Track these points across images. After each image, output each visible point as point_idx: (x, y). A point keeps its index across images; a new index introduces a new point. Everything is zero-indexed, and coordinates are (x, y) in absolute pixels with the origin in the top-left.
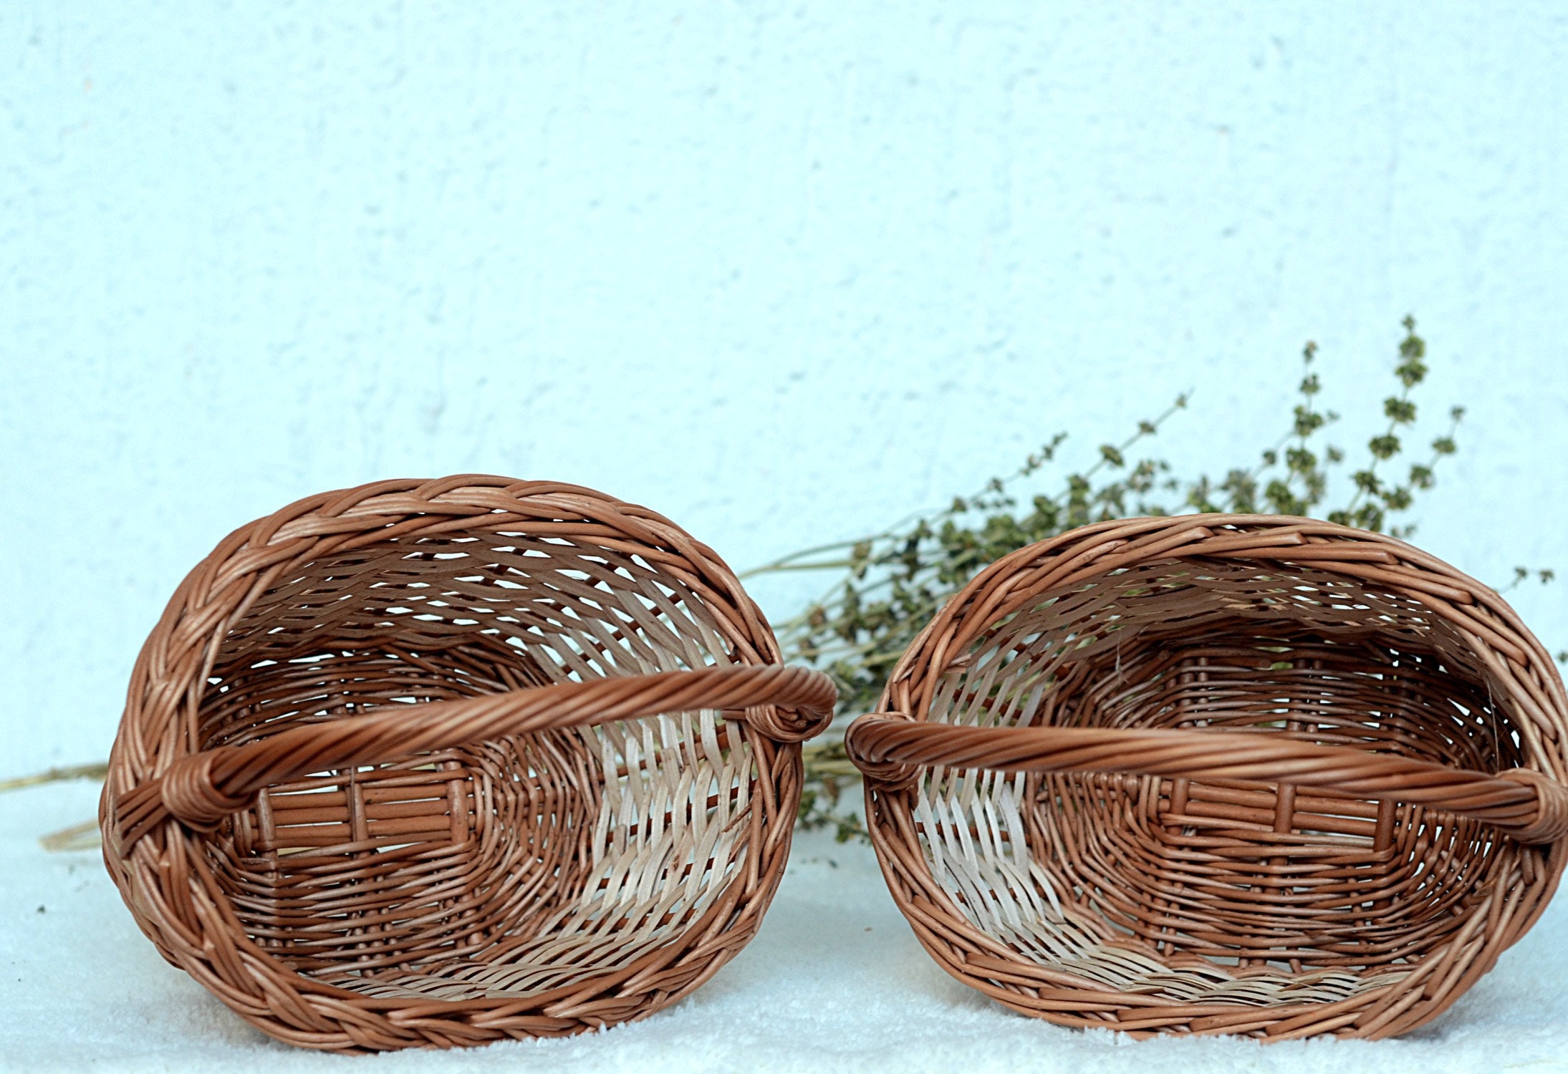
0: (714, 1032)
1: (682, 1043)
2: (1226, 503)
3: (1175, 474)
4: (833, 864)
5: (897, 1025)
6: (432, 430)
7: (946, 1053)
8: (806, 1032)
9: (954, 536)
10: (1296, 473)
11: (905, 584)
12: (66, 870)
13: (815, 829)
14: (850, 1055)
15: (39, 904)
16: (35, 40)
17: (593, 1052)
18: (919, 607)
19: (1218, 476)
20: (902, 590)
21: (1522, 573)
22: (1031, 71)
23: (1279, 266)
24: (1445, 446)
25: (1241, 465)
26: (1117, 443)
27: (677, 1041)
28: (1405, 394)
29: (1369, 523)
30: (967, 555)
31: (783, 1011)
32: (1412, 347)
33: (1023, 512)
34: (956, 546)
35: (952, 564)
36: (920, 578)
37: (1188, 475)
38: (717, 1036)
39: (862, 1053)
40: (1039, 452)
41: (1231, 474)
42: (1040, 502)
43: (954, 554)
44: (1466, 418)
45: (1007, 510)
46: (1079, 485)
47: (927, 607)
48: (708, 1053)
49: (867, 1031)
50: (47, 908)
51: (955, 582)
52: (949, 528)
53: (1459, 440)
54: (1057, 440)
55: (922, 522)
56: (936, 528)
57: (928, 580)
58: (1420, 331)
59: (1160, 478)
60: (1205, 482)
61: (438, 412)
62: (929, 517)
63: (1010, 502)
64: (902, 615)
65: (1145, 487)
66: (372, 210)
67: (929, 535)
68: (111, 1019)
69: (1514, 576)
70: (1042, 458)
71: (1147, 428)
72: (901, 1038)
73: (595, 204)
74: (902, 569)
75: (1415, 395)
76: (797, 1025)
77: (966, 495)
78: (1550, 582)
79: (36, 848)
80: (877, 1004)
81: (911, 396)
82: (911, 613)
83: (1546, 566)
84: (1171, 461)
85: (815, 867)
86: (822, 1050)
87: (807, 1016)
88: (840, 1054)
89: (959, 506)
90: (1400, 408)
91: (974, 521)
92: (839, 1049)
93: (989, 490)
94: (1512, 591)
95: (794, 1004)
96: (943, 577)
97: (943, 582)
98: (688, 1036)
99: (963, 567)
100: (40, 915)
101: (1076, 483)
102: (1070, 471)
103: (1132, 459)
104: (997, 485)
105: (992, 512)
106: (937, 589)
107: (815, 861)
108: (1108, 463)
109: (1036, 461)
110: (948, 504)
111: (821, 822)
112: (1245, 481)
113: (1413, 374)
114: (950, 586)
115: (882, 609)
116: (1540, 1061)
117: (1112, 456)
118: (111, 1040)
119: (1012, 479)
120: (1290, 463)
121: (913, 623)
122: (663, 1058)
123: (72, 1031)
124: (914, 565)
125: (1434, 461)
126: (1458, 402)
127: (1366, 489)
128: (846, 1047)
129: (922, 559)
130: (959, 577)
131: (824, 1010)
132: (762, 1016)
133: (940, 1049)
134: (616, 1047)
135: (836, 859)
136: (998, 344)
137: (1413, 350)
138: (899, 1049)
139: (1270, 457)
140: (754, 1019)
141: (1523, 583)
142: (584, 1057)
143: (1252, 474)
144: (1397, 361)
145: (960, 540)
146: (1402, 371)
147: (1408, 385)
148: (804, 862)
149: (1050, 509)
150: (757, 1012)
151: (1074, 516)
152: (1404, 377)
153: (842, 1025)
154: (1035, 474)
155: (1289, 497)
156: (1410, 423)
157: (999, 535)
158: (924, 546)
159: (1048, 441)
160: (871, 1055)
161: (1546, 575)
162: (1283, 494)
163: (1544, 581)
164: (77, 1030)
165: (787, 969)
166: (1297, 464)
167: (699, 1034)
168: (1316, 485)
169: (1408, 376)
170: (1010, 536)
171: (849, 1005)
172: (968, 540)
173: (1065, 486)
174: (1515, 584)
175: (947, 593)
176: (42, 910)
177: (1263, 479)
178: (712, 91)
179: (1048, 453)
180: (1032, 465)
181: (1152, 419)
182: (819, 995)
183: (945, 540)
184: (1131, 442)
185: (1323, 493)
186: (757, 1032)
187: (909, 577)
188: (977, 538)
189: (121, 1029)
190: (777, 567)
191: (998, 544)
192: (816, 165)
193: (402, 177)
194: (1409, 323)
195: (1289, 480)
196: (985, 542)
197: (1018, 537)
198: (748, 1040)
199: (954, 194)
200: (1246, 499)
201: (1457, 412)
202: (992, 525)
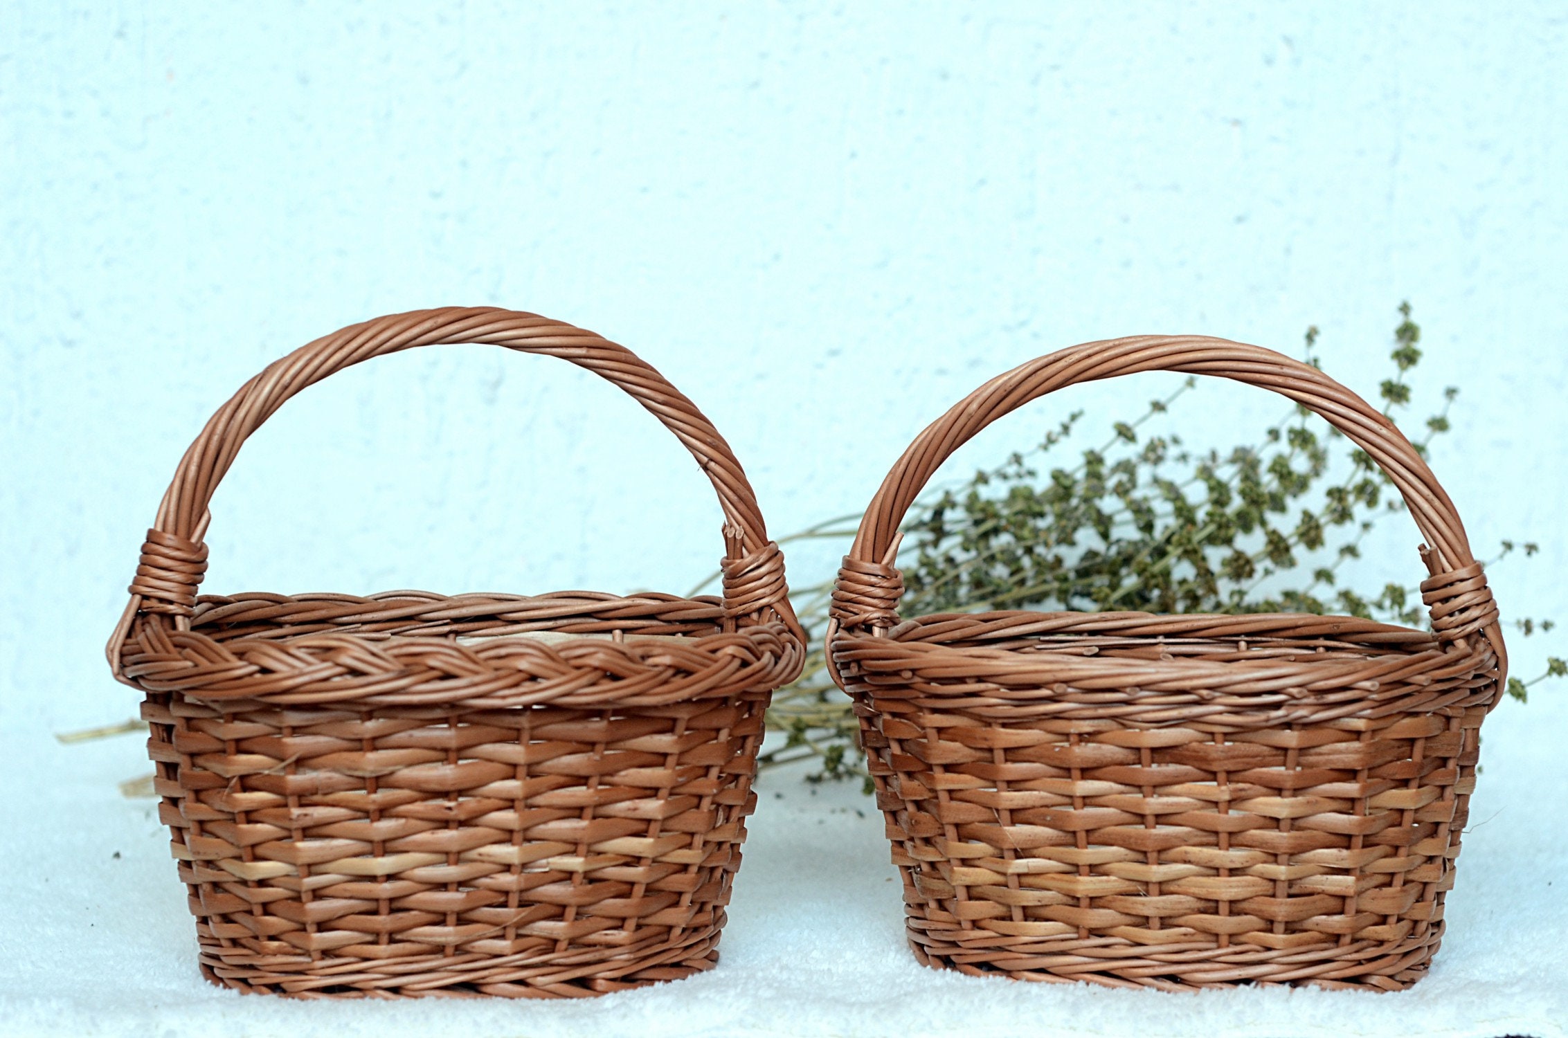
0: (736, 986)
1: (707, 997)
2: (1232, 478)
3: (1187, 447)
4: (861, 814)
5: (909, 975)
6: (491, 401)
7: (952, 1003)
8: (823, 983)
9: (978, 506)
10: (1298, 450)
11: (931, 552)
12: (142, 815)
13: (845, 779)
14: (863, 1006)
15: (115, 850)
16: (120, 34)
17: (624, 1003)
18: (943, 573)
19: (1225, 452)
20: (927, 557)
21: (1508, 546)
22: (1055, 67)
23: (1288, 251)
24: (1439, 425)
25: (1247, 443)
26: (1130, 421)
27: (702, 995)
28: (1400, 377)
29: (1366, 497)
30: (989, 525)
31: (804, 961)
32: (1408, 332)
33: (1042, 484)
34: (979, 516)
35: (974, 532)
36: (946, 544)
37: (1198, 449)
38: (739, 990)
39: (875, 1004)
40: (1057, 429)
41: (1236, 451)
42: (1057, 476)
43: (977, 523)
44: (1457, 397)
45: (1028, 481)
46: (1094, 460)
47: (951, 573)
48: (730, 1006)
49: (880, 982)
50: (122, 854)
51: (977, 549)
52: (974, 498)
53: (1451, 419)
54: (1074, 417)
55: (947, 493)
56: (961, 498)
57: (953, 547)
58: (1415, 318)
59: (1173, 451)
60: (1214, 456)
61: (496, 384)
62: (954, 488)
63: (1031, 473)
64: (928, 580)
65: (1159, 460)
66: (436, 195)
67: (953, 505)
68: (177, 965)
69: (1501, 549)
70: (1059, 434)
71: (1158, 407)
72: (912, 988)
73: (645, 190)
74: (929, 536)
75: (1409, 377)
76: (815, 977)
77: (988, 468)
78: (1534, 554)
79: (116, 794)
80: (892, 954)
81: (942, 372)
82: (937, 578)
83: (1531, 540)
84: (1182, 435)
85: (843, 817)
86: (836, 1001)
87: (825, 966)
88: (853, 1005)
89: (982, 478)
90: (1395, 390)
91: (996, 491)
92: (853, 999)
93: (1009, 464)
94: (1498, 562)
95: (815, 954)
96: (966, 546)
97: (966, 550)
98: (713, 990)
99: (985, 536)
100: (115, 860)
101: (1091, 458)
102: (1086, 447)
103: (1144, 436)
104: (1017, 459)
105: (1014, 483)
106: (960, 556)
107: (843, 811)
108: (1122, 439)
109: (1054, 437)
110: (972, 475)
111: (851, 773)
112: (1249, 458)
113: (1407, 358)
114: (973, 553)
115: (909, 574)
116: (1510, 1017)
117: (1125, 433)
118: (174, 986)
119: (1031, 454)
120: (1291, 441)
121: (938, 589)
122: (688, 1011)
123: (138, 977)
124: (939, 532)
125: (1428, 439)
126: (1452, 383)
127: (1363, 466)
128: (860, 997)
129: (947, 527)
130: (982, 545)
131: (842, 961)
132: (782, 968)
133: (946, 999)
134: (645, 1000)
135: (864, 810)
136: (1023, 324)
137: (1409, 334)
138: (909, 999)
139: (1274, 434)
140: (774, 971)
141: (1509, 556)
142: (614, 1008)
143: (1255, 451)
144: (1393, 345)
145: (983, 510)
146: (1397, 355)
147: (1403, 368)
148: (833, 812)
149: (1067, 483)
150: (777, 965)
151: (1088, 489)
152: (1400, 361)
153: (858, 975)
154: (1053, 449)
155: (1290, 473)
156: (1404, 404)
157: (1020, 505)
158: (949, 515)
159: (1065, 418)
160: (883, 1006)
161: (1531, 548)
162: (1284, 471)
163: (1529, 554)
164: (144, 975)
165: (811, 919)
166: (1297, 442)
167: (723, 989)
168: (1318, 458)
169: (1403, 360)
170: (1030, 507)
171: (867, 956)
172: (990, 510)
173: (1081, 460)
174: (1501, 557)
175: (968, 561)
176: (117, 855)
177: (1266, 455)
178: (755, 85)
179: (1066, 429)
180: (1051, 440)
181: (1162, 399)
182: (839, 946)
183: (970, 508)
184: (1144, 419)
185: (1325, 467)
186: (776, 985)
187: (936, 544)
188: (999, 506)
189: (185, 975)
190: (811, 533)
191: (1017, 514)
192: (853, 155)
193: (464, 164)
194: (1405, 309)
195: (1291, 455)
196: (1005, 512)
197: (1037, 508)
198: (766, 993)
199: (982, 182)
200: (1250, 473)
201: (1451, 393)
202: (1014, 494)
